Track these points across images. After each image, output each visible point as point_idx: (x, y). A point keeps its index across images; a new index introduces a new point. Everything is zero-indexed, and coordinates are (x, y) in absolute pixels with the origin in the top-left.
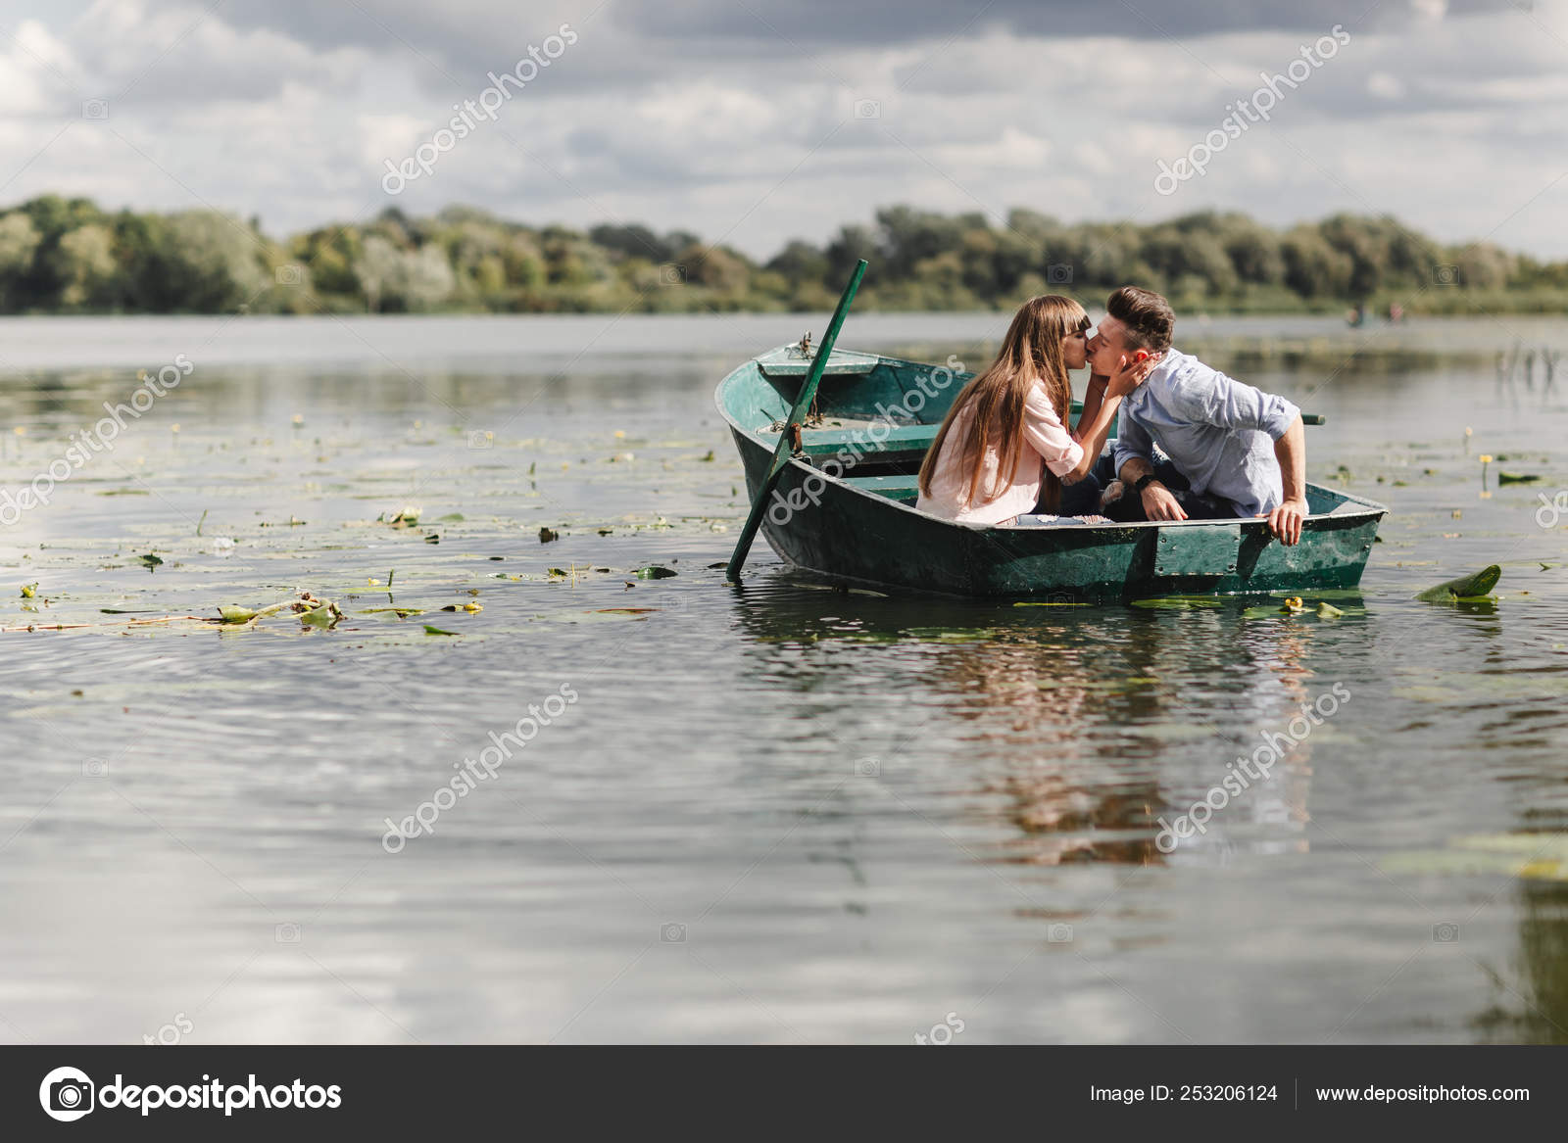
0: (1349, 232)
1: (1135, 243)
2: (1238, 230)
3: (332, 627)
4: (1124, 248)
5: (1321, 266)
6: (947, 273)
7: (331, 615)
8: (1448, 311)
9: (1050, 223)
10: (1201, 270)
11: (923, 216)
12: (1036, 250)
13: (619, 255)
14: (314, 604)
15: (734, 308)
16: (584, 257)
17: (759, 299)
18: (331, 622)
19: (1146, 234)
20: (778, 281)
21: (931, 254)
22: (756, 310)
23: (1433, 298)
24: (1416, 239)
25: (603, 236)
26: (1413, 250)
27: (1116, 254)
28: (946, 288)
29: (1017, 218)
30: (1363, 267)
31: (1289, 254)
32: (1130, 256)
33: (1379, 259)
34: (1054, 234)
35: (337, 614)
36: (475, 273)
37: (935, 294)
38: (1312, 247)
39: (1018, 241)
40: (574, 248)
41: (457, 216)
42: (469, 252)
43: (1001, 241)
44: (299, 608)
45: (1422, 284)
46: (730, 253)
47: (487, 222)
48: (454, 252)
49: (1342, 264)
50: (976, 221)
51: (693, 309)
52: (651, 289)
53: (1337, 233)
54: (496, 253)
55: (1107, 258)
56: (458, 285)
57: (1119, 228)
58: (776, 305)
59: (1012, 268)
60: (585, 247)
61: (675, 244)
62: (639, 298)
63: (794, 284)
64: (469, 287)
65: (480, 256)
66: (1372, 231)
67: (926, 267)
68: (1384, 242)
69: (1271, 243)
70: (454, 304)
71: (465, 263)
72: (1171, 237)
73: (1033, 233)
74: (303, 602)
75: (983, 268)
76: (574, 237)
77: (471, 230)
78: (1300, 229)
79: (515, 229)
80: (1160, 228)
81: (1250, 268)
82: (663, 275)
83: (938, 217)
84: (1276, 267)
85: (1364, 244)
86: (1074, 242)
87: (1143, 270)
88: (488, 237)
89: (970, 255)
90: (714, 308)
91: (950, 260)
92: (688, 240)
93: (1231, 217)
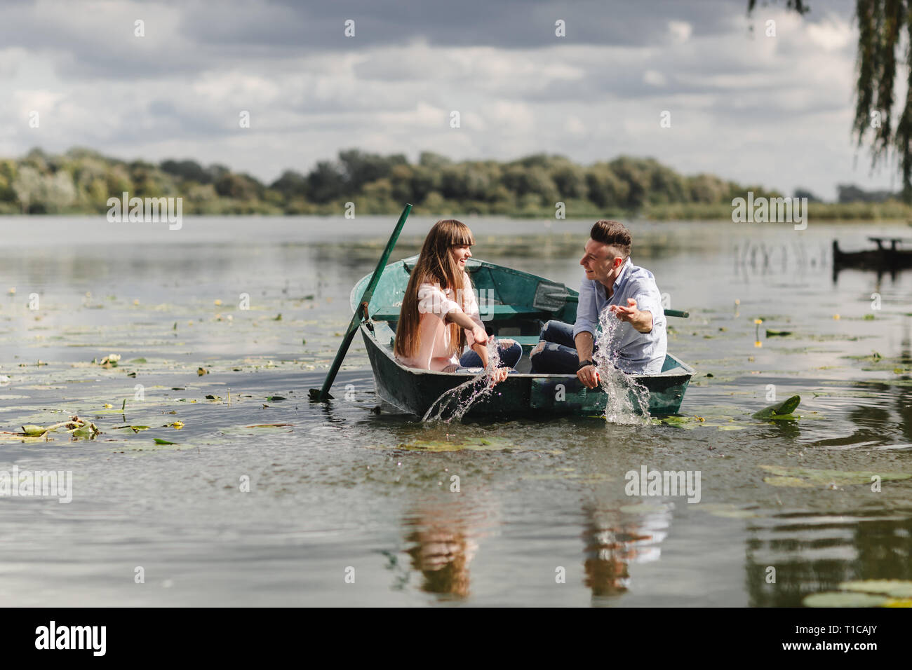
0: (627, 168)
1: (497, 173)
2: (560, 165)
3: (92, 438)
4: (490, 176)
5: (610, 188)
6: (382, 191)
7: (91, 430)
8: (689, 217)
9: (445, 160)
10: (538, 191)
11: (367, 156)
12: (437, 178)
13: (178, 179)
14: (80, 424)
15: (251, 212)
16: (157, 180)
17: (266, 206)
18: (91, 435)
19: (504, 168)
20: (278, 196)
21: (372, 179)
22: (264, 213)
23: (678, 208)
24: (668, 172)
25: (169, 167)
26: (666, 179)
27: (485, 181)
28: (381, 200)
29: (425, 158)
30: (636, 189)
31: (591, 180)
32: (495, 182)
33: (646, 184)
34: (447, 168)
35: (96, 431)
36: (89, 190)
37: (375, 204)
38: (604, 176)
39: (425, 172)
40: (151, 174)
41: (80, 154)
42: (85, 177)
43: (415, 172)
44: (71, 427)
45: (672, 200)
46: (248, 178)
47: (97, 157)
48: (76, 176)
49: (622, 187)
50: (400, 160)
51: (226, 212)
52: (199, 200)
53: (620, 167)
54: (102, 177)
55: (480, 183)
56: (78, 197)
57: (488, 164)
58: (277, 210)
59: (422, 188)
60: (158, 174)
61: (214, 173)
62: (191, 206)
63: (288, 198)
64: (84, 197)
65: (92, 178)
66: (641, 167)
67: (369, 187)
68: (648, 174)
69: (580, 174)
70: (75, 209)
71: (83, 183)
72: (519, 170)
73: (435, 167)
74: (74, 423)
75: (404, 188)
76: (150, 167)
77: (88, 163)
78: (598, 165)
79: (113, 163)
80: (513, 164)
81: (567, 190)
82: (207, 191)
83: (377, 157)
84: (583, 189)
85: (636, 174)
86: (460, 172)
87: (502, 190)
88: (98, 167)
89: (396, 180)
90: (238, 212)
91: (384, 184)
92: (222, 170)
93: (556, 157)
